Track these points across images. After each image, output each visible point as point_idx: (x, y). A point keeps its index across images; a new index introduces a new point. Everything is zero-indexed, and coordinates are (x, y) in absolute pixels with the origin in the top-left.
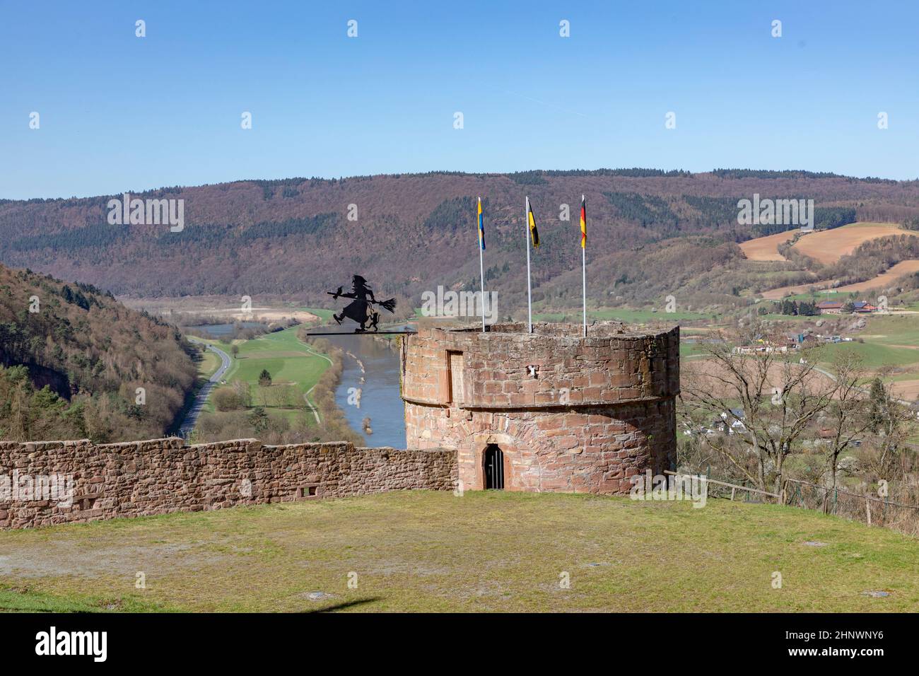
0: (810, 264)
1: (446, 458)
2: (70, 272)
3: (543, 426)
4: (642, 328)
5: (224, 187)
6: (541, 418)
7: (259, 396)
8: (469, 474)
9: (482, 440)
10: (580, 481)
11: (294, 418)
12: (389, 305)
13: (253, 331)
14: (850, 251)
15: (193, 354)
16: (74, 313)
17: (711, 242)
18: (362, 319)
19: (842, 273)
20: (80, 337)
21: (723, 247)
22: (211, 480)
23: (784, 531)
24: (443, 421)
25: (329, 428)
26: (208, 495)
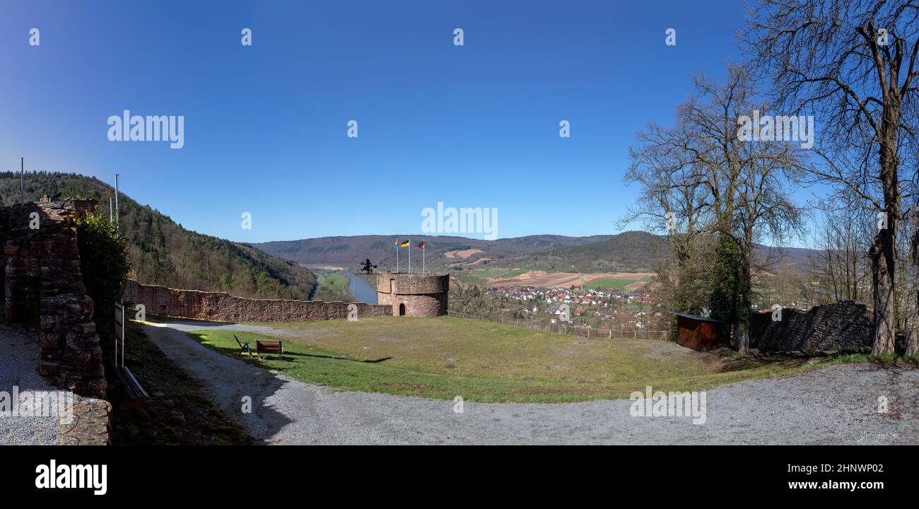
0: (460, 258)
1: (390, 307)
2: (288, 257)
3: (415, 299)
4: (440, 274)
5: (322, 238)
6: (415, 297)
7: (331, 287)
8: (396, 311)
9: (400, 302)
10: (425, 313)
11: (339, 293)
12: (375, 267)
13: (329, 272)
14: (469, 255)
15: (315, 277)
16: (289, 267)
17: (438, 252)
18: (368, 270)
19: (468, 260)
20: (290, 272)
21: (440, 254)
22: (330, 311)
23: (484, 327)
24: (389, 297)
25: (347, 295)
26: (329, 315)
